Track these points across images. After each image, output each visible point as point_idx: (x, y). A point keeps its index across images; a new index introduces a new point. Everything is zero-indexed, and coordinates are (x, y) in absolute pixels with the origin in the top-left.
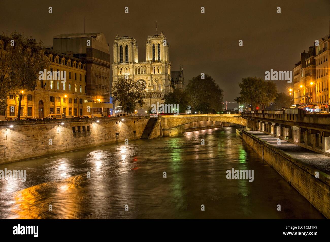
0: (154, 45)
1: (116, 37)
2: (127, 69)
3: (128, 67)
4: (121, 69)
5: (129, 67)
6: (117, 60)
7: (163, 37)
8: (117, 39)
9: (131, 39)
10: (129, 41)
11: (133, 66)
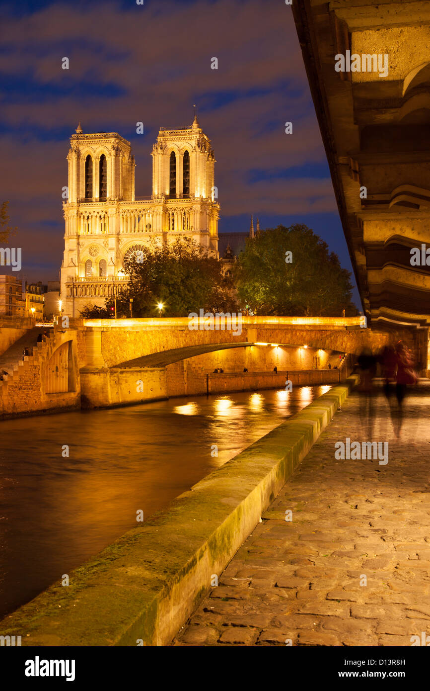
0: (175, 154)
1: (75, 133)
2: (102, 217)
3: (104, 213)
4: (86, 218)
5: (106, 213)
6: (78, 193)
7: (196, 133)
8: (78, 139)
9: (115, 137)
10: (108, 142)
11: (118, 208)
